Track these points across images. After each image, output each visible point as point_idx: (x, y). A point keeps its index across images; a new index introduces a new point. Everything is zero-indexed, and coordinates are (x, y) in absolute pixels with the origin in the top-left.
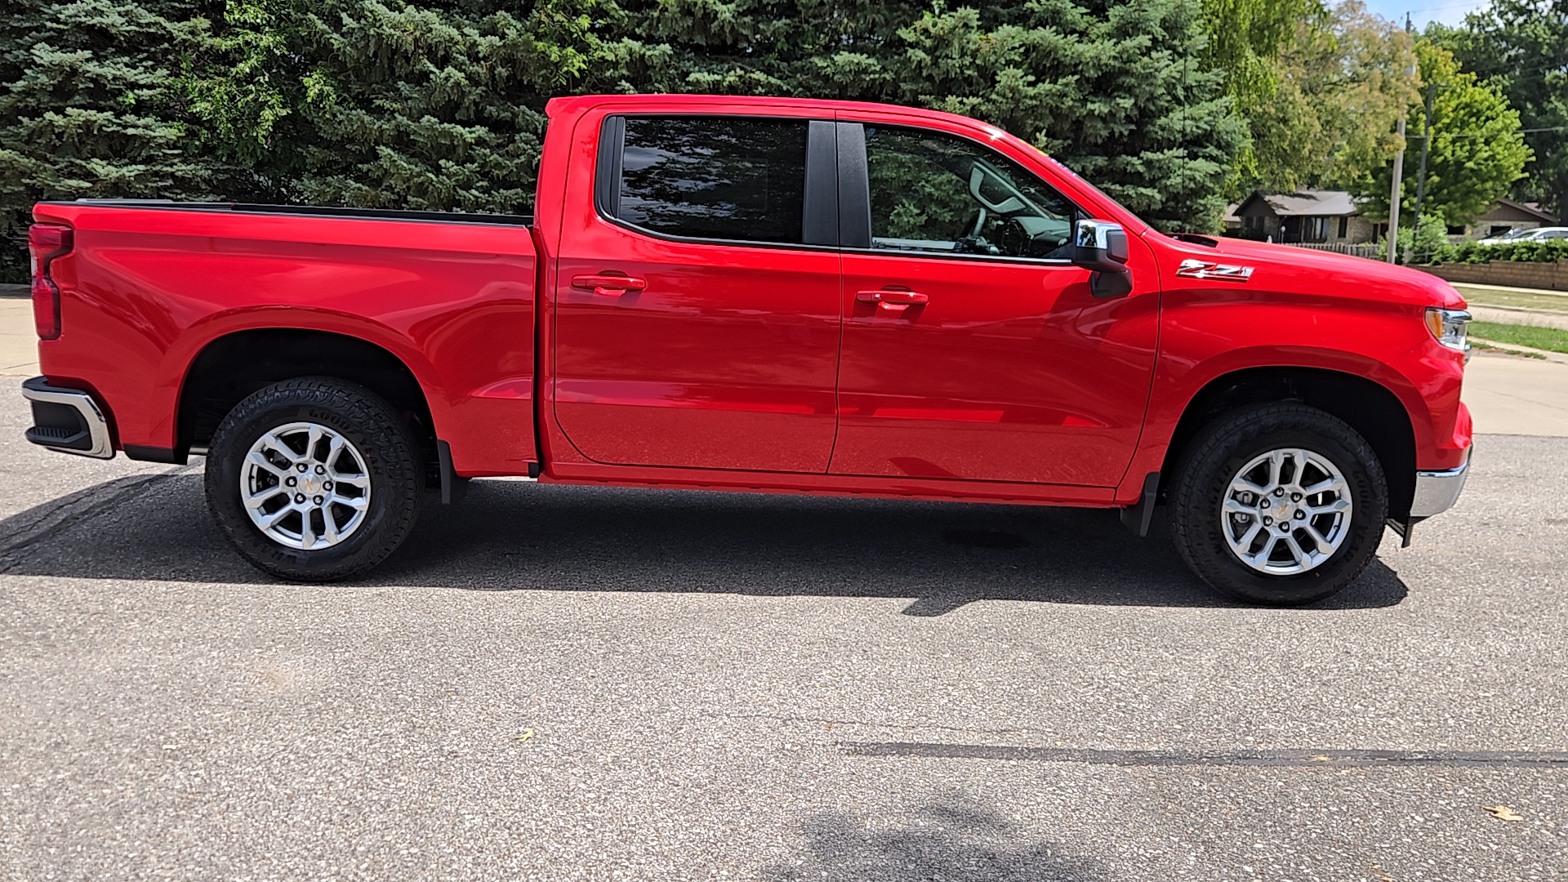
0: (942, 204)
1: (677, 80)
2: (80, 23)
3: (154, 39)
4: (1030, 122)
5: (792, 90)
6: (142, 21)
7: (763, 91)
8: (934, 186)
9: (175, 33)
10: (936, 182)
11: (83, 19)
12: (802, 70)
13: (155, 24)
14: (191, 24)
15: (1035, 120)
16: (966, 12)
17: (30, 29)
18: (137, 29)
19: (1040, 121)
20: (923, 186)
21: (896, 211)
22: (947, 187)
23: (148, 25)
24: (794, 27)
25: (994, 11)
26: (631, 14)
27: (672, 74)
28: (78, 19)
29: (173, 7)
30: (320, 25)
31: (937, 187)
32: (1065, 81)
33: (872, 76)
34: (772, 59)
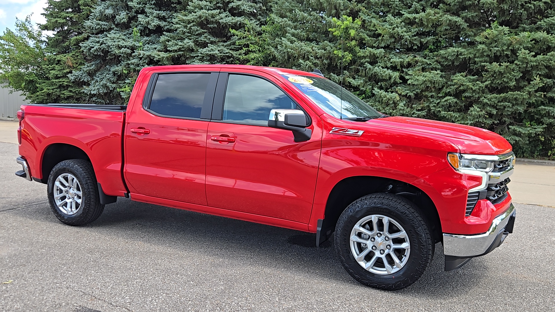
0: (493, 107)
1: (387, 62)
2: (207, 54)
3: (229, 57)
4: (534, 72)
5: (432, 64)
6: (225, 52)
7: (420, 64)
8: (488, 99)
9: (234, 55)
10: (489, 98)
11: (207, 53)
12: (437, 56)
13: (229, 52)
14: (239, 52)
15: (537, 71)
16: (503, 28)
17: (196, 56)
18: (223, 54)
19: (540, 71)
20: (483, 99)
21: (470, 110)
22: (494, 100)
23: (227, 53)
24: (436, 39)
25: (523, 27)
26: (372, 39)
27: (386, 60)
28: (206, 53)
29: (235, 47)
30: (273, 49)
31: (490, 100)
32: (550, 54)
33: (463, 56)
34: (426, 52)
